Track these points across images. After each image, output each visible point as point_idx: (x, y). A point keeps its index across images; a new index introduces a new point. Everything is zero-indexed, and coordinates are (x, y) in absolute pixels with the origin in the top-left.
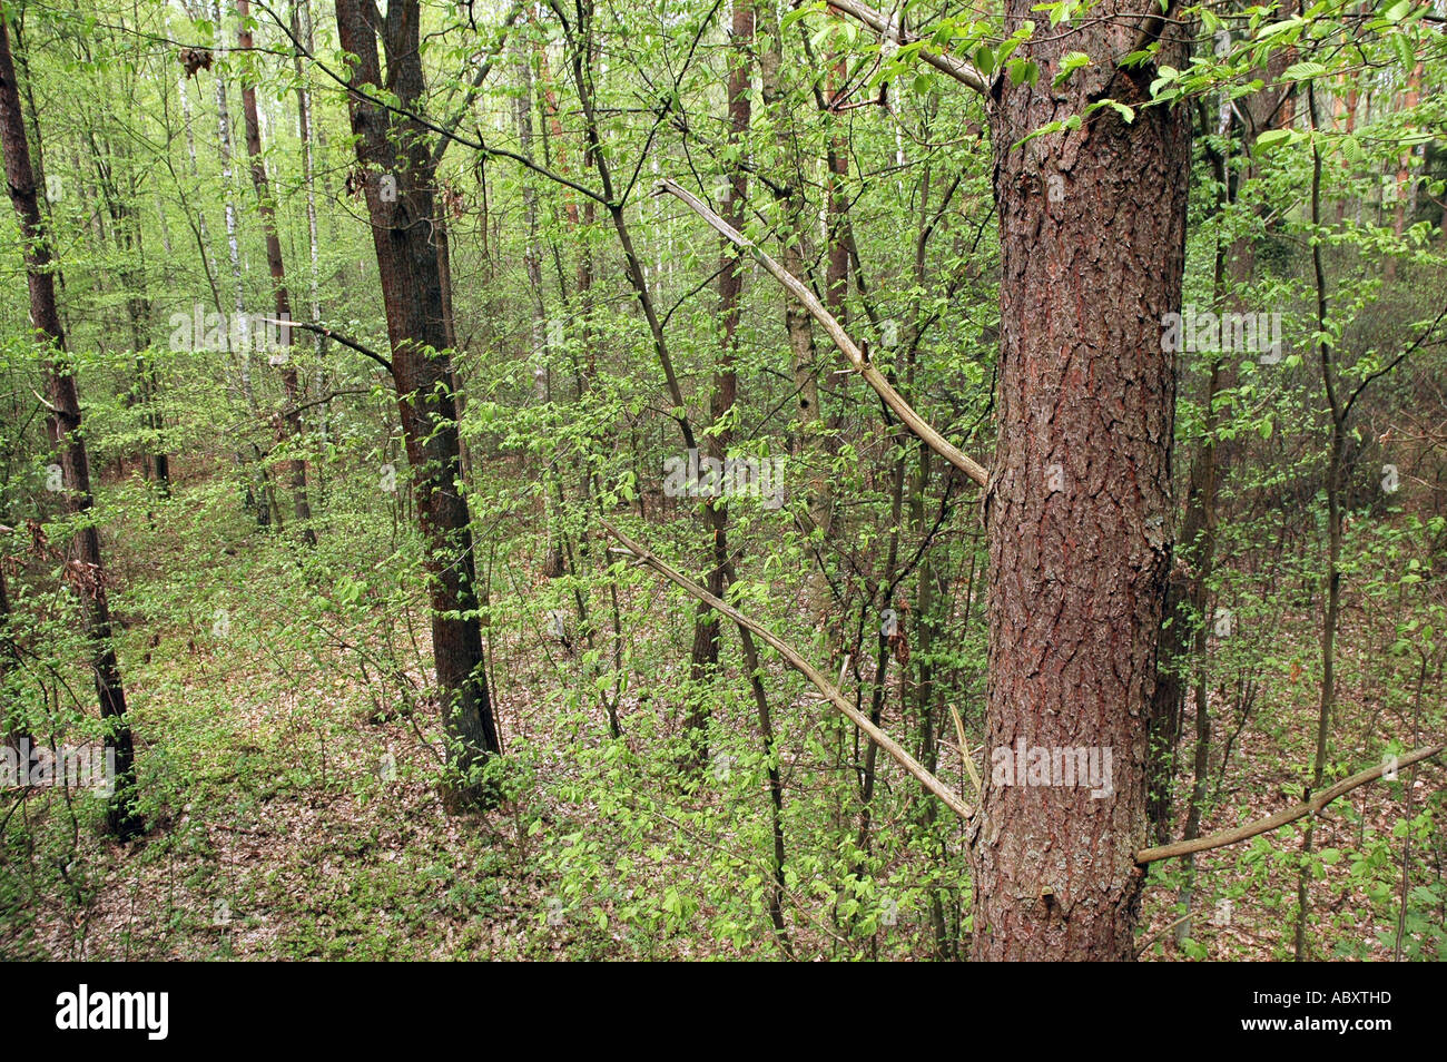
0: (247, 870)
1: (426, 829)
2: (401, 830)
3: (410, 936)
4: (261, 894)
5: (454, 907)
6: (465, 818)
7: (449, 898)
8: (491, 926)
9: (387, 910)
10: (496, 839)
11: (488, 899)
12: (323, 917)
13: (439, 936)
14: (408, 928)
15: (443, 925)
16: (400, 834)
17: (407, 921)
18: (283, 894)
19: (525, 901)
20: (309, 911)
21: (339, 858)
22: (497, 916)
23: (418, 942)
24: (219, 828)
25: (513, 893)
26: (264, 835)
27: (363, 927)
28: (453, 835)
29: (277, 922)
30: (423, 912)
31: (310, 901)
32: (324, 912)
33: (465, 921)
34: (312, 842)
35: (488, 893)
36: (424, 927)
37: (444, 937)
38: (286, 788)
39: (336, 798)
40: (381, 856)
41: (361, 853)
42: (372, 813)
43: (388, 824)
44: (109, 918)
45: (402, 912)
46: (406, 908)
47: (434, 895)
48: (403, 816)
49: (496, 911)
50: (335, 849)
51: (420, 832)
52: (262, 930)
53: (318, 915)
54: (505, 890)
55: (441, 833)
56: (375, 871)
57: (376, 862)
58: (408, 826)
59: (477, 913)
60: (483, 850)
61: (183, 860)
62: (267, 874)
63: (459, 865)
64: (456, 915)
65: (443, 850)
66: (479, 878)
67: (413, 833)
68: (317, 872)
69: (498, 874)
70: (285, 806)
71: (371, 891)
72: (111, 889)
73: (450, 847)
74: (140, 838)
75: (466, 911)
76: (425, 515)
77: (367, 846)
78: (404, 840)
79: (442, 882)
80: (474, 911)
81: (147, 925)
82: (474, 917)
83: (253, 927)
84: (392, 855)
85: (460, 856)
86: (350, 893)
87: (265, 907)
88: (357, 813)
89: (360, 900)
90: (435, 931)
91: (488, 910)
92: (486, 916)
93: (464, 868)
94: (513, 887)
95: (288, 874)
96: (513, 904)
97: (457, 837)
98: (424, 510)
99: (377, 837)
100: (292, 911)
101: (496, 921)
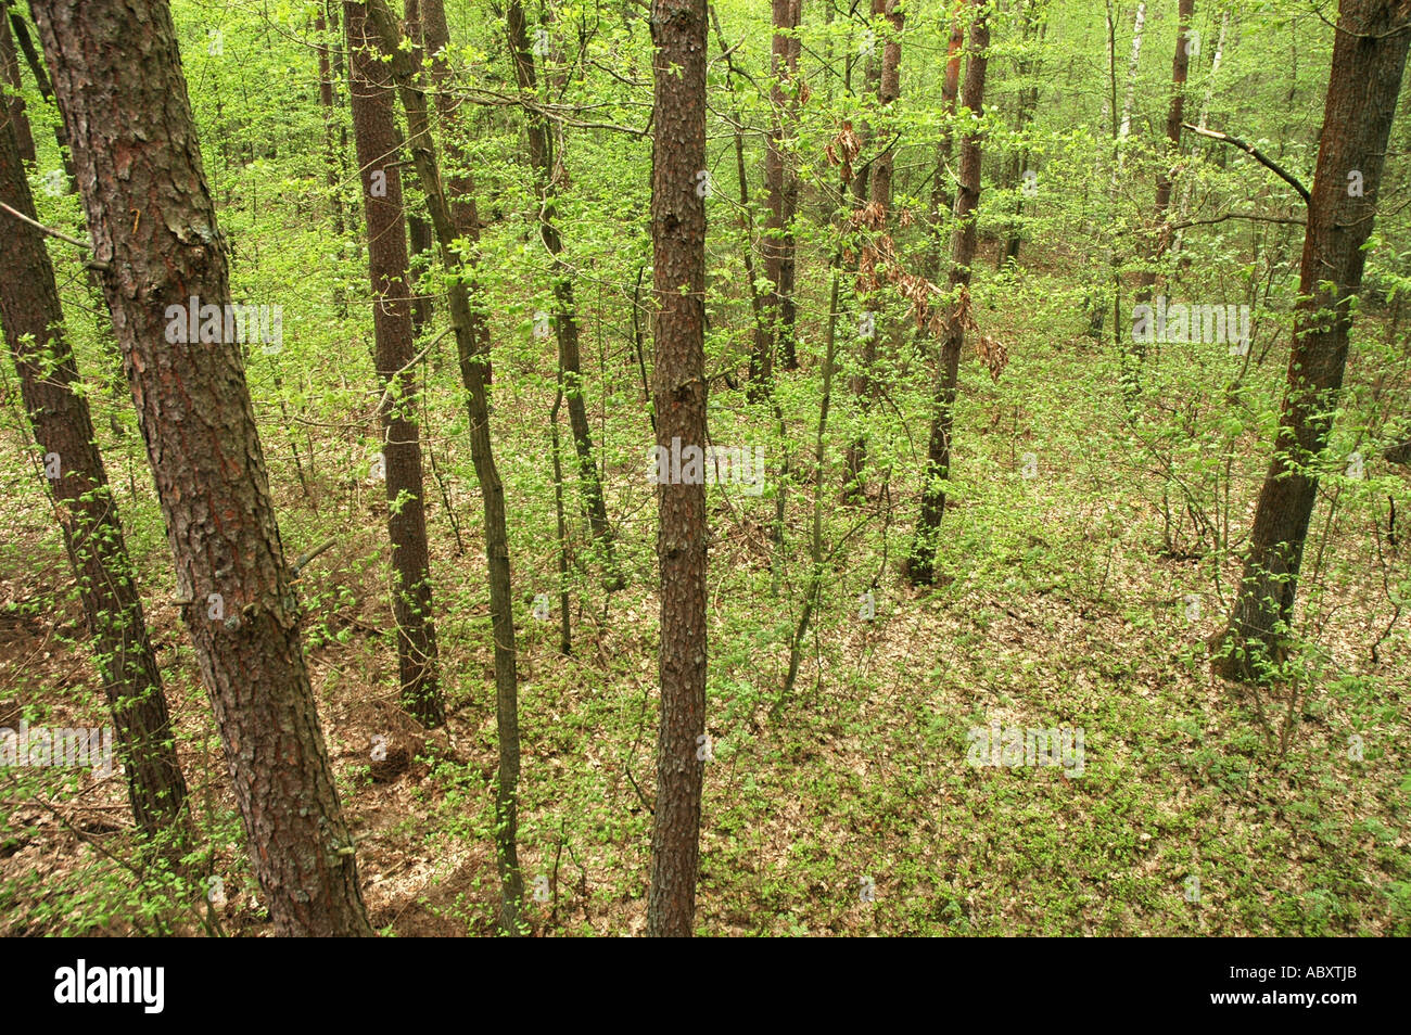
0: (1008, 652)
1: (1186, 680)
2: (1162, 671)
3: (1143, 777)
4: (1016, 679)
5: (1194, 768)
6: (1230, 685)
7: (1188, 756)
8: (1226, 803)
9: (1127, 743)
10: (1258, 718)
11: (1233, 776)
12: (1066, 723)
13: (1170, 789)
14: (1143, 768)
15: (1178, 781)
16: (1159, 675)
17: (1144, 761)
18: (1035, 687)
19: (1271, 794)
20: (1055, 712)
21: (1093, 674)
22: (1235, 796)
23: (1148, 786)
24: (993, 604)
25: (1260, 781)
26: (1031, 624)
27: (1101, 749)
28: (1213, 697)
29: (1023, 710)
30: (1163, 759)
31: (1057, 703)
32: (1068, 719)
33: (1201, 786)
34: (1073, 649)
35: (1235, 771)
36: (1158, 775)
37: (1175, 793)
38: (1063, 589)
39: (1105, 615)
40: (1134, 688)
41: (1116, 678)
42: (1137, 643)
43: (1150, 659)
44: (889, 645)
45: (1141, 751)
46: (1146, 749)
47: (1178, 748)
48: (1167, 658)
49: (1237, 791)
50: (1093, 664)
51: (1180, 681)
52: (1009, 711)
53: (1062, 720)
54: (1252, 775)
55: (1200, 690)
56: (1126, 700)
57: (1127, 692)
58: (1170, 671)
59: (1217, 784)
60: (1239, 724)
61: (957, 620)
62: (1025, 662)
63: (1210, 729)
64: (1195, 778)
65: (1198, 707)
66: (1230, 750)
67: (1173, 678)
68: (1071, 678)
69: (1249, 754)
70: (1056, 605)
71: (1117, 718)
72: (895, 621)
73: (1207, 708)
74: (927, 587)
75: (1205, 778)
76: (1298, 366)
77: (1124, 673)
78: (1162, 682)
79: (1189, 739)
80: (1214, 781)
81: (916, 664)
82: (1212, 787)
83: (1002, 706)
84: (1145, 691)
85: (1214, 720)
86: (1097, 711)
87: (1017, 691)
88: (1122, 638)
89: (1104, 723)
90: (1168, 783)
91: (1230, 787)
92: (1225, 791)
93: (1215, 733)
94: (1262, 775)
95: (1044, 670)
96: (1256, 792)
97: (1216, 700)
98: (1298, 360)
99: (1136, 669)
100: (1039, 705)
101: (1234, 801)
